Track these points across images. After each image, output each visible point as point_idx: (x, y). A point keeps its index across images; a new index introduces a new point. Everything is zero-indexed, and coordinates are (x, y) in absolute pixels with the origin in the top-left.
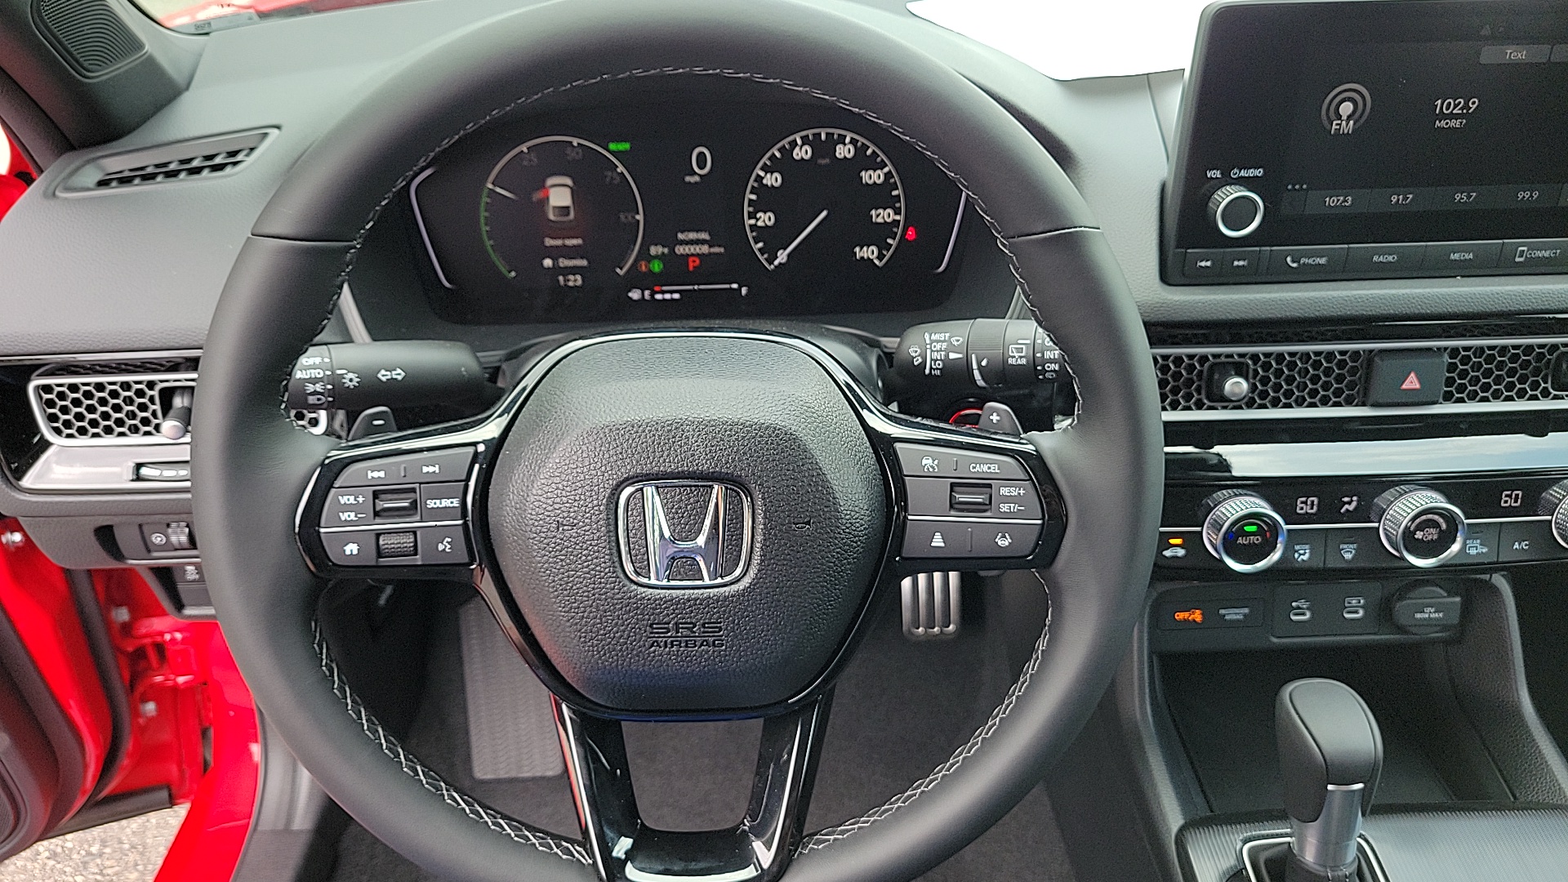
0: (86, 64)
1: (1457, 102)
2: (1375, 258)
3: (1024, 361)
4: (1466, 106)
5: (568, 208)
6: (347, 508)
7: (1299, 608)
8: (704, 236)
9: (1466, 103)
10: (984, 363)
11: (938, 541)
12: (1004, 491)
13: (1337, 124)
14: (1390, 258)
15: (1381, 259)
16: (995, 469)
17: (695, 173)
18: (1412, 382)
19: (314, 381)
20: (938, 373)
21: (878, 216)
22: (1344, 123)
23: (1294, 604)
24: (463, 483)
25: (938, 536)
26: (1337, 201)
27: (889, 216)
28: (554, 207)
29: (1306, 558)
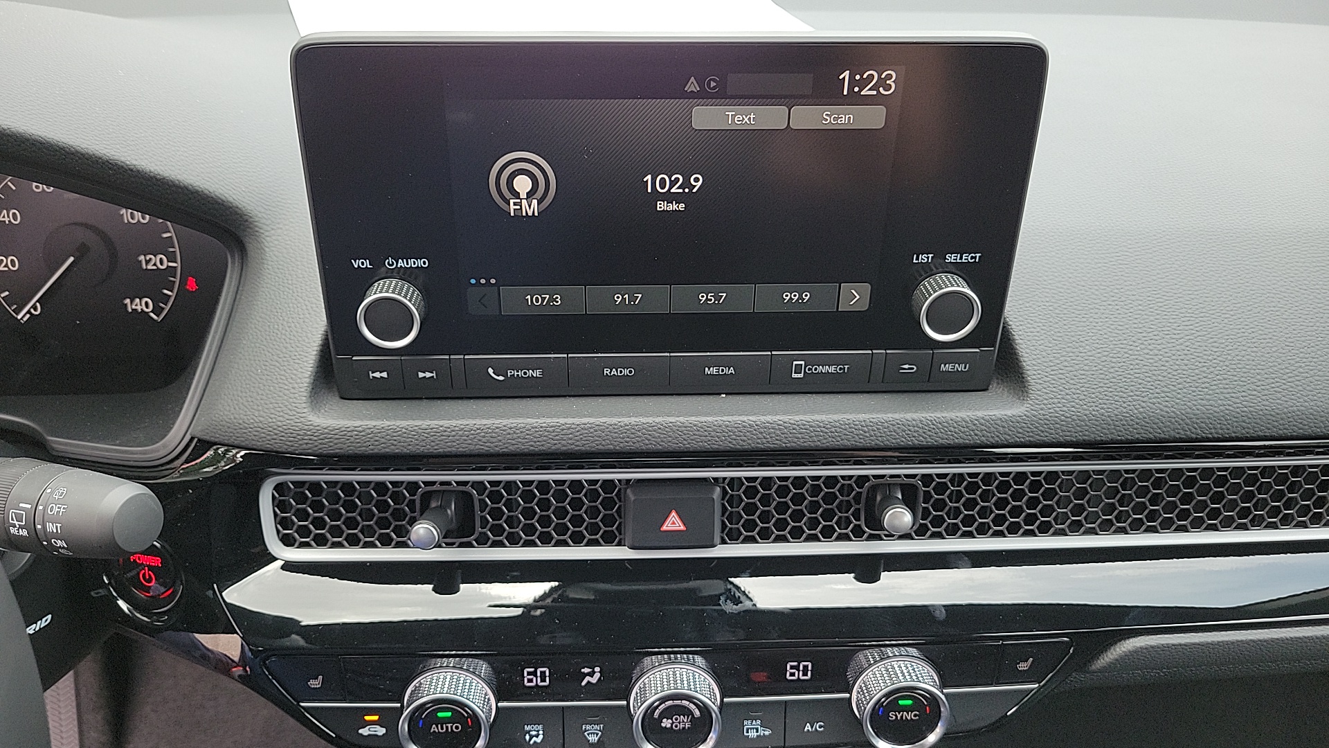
1: (672, 179)
2: (606, 371)
3: (25, 533)
4: (687, 184)
9: (687, 180)
13: (515, 204)
14: (626, 372)
15: (614, 373)
18: (674, 523)
21: (148, 262)
22: (524, 202)
26: (538, 299)
27: (161, 263)
29: (539, 740)
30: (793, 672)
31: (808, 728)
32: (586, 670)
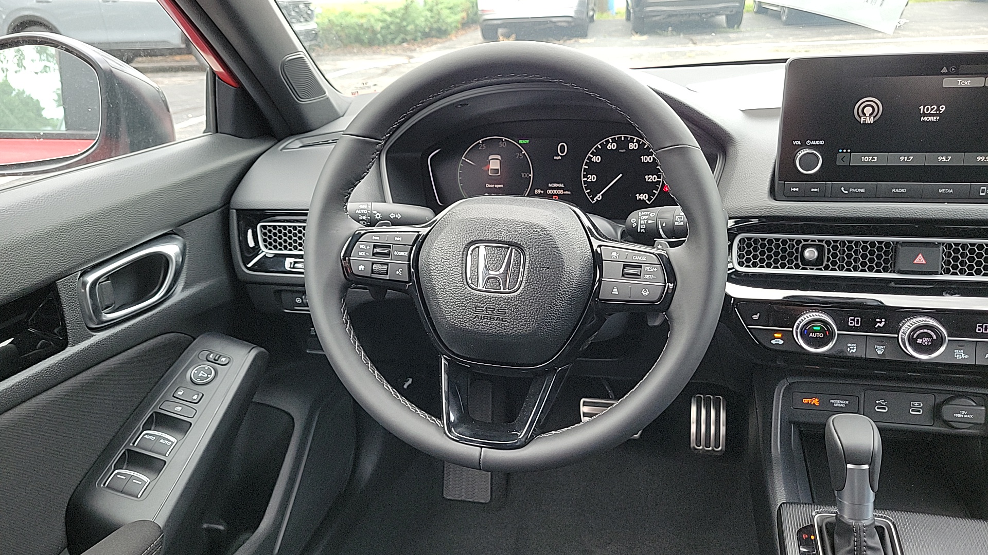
0: (300, 94)
1: (932, 107)
2: (894, 190)
3: (682, 223)
4: (938, 109)
5: (498, 169)
6: (362, 250)
7: (880, 404)
8: (561, 185)
9: (938, 107)
10: (664, 225)
11: (615, 292)
12: (647, 269)
13: (864, 118)
14: (902, 191)
15: (897, 191)
16: (644, 258)
17: (559, 155)
18: (920, 260)
19: (365, 215)
20: (643, 231)
21: (649, 178)
22: (868, 118)
23: (877, 402)
24: (410, 247)
25: (615, 289)
26: (867, 159)
27: (655, 178)
28: (491, 169)
29: (854, 351)
30: (980, 330)
31: (987, 356)
32: (878, 320)
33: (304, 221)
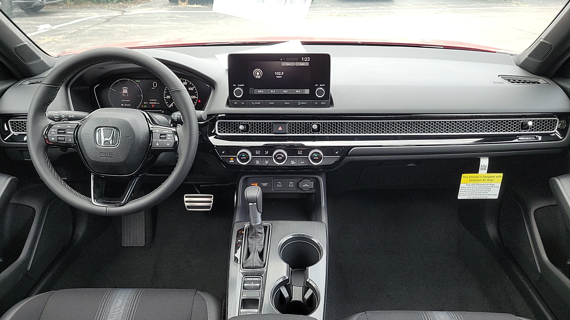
0: (26, 61)
1: (279, 73)
2: (270, 103)
4: (281, 74)
5: (127, 93)
6: (53, 131)
7: (279, 184)
8: (156, 100)
9: (281, 73)
11: (157, 144)
12: (168, 135)
14: (273, 103)
15: (271, 103)
16: (167, 132)
17: (153, 87)
18: (280, 129)
19: (56, 116)
20: (176, 120)
21: (192, 97)
22: (258, 76)
23: (278, 183)
24: (74, 130)
25: (157, 143)
26: (260, 91)
27: (195, 97)
28: (124, 93)
29: (258, 163)
30: (299, 153)
31: (302, 162)
32: (266, 151)
33: (26, 119)
